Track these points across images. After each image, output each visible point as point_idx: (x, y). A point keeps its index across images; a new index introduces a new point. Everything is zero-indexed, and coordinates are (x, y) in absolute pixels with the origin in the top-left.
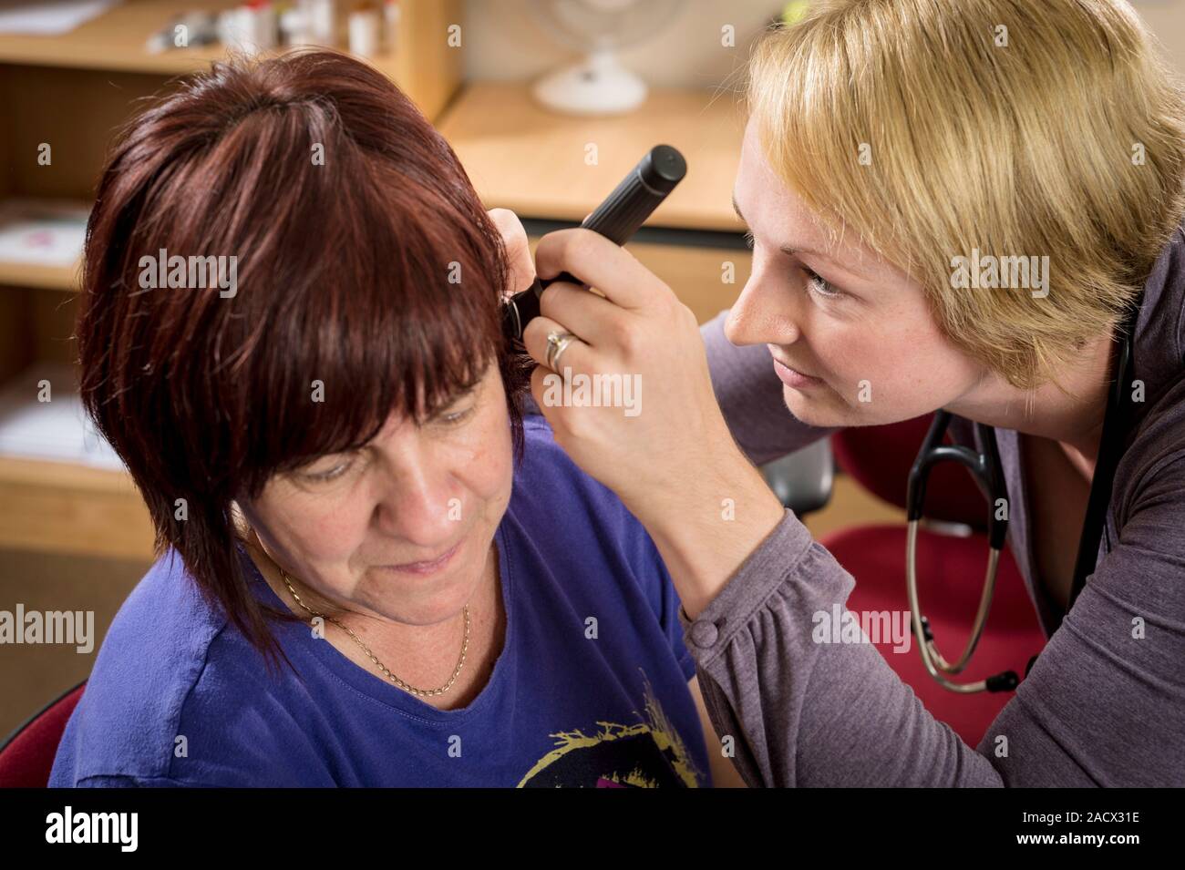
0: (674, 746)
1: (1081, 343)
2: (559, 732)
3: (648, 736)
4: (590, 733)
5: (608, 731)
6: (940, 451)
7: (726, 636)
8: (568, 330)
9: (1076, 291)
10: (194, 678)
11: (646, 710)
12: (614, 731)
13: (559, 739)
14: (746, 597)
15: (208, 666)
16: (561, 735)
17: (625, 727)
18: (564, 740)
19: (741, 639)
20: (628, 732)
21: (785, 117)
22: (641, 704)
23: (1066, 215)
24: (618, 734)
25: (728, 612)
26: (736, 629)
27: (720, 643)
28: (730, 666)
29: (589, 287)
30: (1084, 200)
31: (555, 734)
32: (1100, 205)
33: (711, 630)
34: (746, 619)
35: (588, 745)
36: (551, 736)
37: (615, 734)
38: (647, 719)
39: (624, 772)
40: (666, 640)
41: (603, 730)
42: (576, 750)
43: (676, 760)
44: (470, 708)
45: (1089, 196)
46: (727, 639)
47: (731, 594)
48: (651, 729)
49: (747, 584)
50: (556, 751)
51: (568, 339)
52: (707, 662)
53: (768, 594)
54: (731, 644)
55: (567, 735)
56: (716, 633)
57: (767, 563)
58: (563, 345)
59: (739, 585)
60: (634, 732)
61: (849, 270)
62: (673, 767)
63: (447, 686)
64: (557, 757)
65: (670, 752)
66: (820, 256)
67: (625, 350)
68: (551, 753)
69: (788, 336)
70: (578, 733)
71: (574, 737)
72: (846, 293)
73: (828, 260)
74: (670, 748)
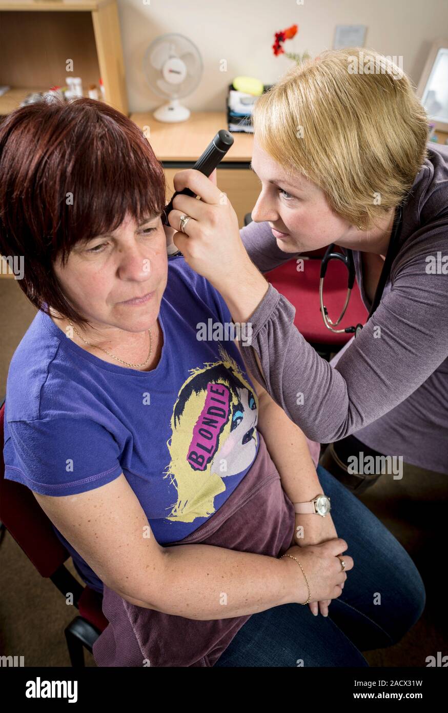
0: (232, 366)
1: (387, 210)
2: (191, 369)
3: (222, 365)
4: (202, 368)
5: (208, 366)
6: (332, 255)
8: (188, 215)
9: (385, 188)
10: (44, 380)
11: (220, 355)
12: (210, 365)
13: (191, 372)
14: (263, 315)
15: (50, 374)
16: (192, 370)
17: (214, 363)
18: (193, 372)
20: (215, 365)
21: (266, 126)
22: (218, 353)
23: (379, 155)
24: (212, 366)
25: (257, 322)
26: (260, 328)
29: (196, 196)
30: (387, 150)
32: (394, 152)
34: (264, 323)
35: (202, 372)
36: (189, 371)
38: (221, 358)
39: (216, 380)
41: (206, 366)
42: (198, 375)
43: (233, 371)
44: (157, 368)
45: (388, 149)
46: (257, 332)
47: (257, 315)
48: (223, 362)
51: (188, 218)
53: (270, 314)
54: (258, 334)
55: (194, 370)
57: (269, 302)
58: (186, 221)
59: (260, 311)
60: (217, 364)
61: (295, 187)
62: (233, 374)
63: (147, 362)
64: (192, 378)
65: (231, 369)
66: (283, 182)
67: (212, 222)
68: (190, 377)
69: (275, 218)
70: (198, 368)
71: (197, 370)
72: (295, 197)
73: (286, 183)
74: (231, 367)
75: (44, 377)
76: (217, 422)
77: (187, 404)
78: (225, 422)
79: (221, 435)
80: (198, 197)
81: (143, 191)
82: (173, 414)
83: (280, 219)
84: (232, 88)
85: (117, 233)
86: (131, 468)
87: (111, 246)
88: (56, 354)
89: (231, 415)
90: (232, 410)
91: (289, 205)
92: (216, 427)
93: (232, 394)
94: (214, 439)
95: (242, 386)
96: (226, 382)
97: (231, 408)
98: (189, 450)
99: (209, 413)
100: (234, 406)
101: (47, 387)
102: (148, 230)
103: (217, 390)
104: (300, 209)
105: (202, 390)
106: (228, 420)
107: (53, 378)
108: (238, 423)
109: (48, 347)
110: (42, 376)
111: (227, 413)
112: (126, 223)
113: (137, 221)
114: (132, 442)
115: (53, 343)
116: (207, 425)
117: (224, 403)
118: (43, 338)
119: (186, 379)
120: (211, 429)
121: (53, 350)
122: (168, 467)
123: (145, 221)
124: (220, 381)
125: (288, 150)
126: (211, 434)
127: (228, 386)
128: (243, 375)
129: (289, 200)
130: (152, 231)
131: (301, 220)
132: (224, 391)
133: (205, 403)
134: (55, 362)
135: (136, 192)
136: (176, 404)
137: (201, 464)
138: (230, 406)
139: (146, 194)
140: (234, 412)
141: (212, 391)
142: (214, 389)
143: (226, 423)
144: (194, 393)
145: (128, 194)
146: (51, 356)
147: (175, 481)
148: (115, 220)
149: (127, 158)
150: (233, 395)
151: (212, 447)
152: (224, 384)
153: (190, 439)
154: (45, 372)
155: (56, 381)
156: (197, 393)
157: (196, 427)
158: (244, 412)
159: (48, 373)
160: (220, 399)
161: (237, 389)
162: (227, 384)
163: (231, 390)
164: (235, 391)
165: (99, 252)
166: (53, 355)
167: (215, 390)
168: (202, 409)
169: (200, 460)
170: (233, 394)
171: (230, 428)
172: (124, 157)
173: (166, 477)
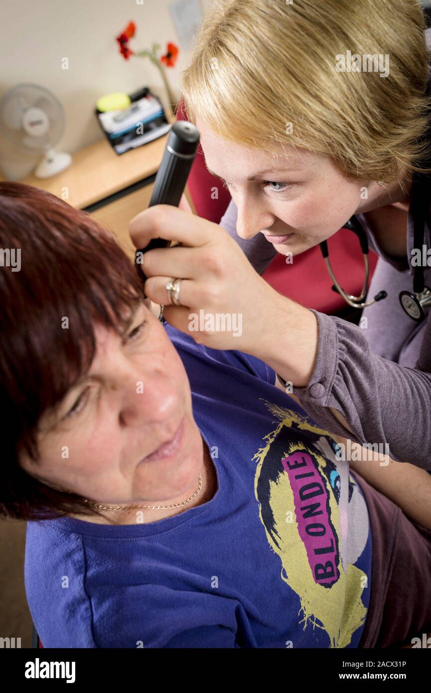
3: (284, 426)
4: (264, 446)
5: (269, 438)
7: (329, 385)
8: (173, 277)
10: (89, 614)
11: (274, 415)
12: (271, 437)
13: (256, 459)
14: (330, 361)
15: (92, 600)
16: (256, 456)
17: (274, 431)
18: (258, 457)
19: (337, 382)
20: (276, 432)
22: (270, 414)
24: (274, 436)
25: (325, 373)
26: (333, 379)
27: (327, 390)
28: (337, 397)
31: (253, 457)
33: (320, 387)
34: (335, 371)
35: (267, 451)
36: (252, 460)
37: (273, 437)
38: (277, 419)
39: (287, 450)
40: (256, 377)
41: (267, 440)
42: (265, 458)
46: (330, 386)
47: (321, 363)
48: (282, 422)
49: (327, 354)
50: (259, 464)
51: (177, 283)
52: (326, 403)
53: (337, 353)
55: (257, 454)
56: (323, 386)
57: (328, 338)
58: (176, 288)
59: (323, 357)
60: (278, 431)
61: (288, 170)
62: (299, 429)
63: (200, 484)
64: (260, 467)
65: (295, 425)
66: (270, 171)
67: (216, 272)
68: (257, 467)
69: (270, 221)
70: (261, 449)
71: (261, 453)
72: (291, 183)
73: (275, 170)
74: (293, 422)
75: (86, 609)
76: (318, 505)
77: (273, 503)
78: (327, 497)
79: (332, 516)
80: (173, 243)
81: (104, 280)
82: (266, 529)
83: (277, 219)
84: (98, 112)
85: (97, 367)
86: (259, 645)
87: (95, 388)
88: (86, 560)
89: (328, 483)
90: (325, 476)
91: (287, 197)
92: (321, 512)
93: (314, 456)
94: (328, 529)
95: (317, 437)
96: (300, 445)
97: (323, 474)
98: (311, 568)
99: (303, 498)
100: (324, 469)
101: (100, 625)
102: (136, 330)
103: (296, 462)
104: (304, 196)
105: (281, 474)
106: (328, 492)
107: (100, 603)
108: (339, 487)
109: (69, 555)
110: (83, 607)
111: (322, 484)
112: (103, 345)
113: (116, 331)
114: (243, 611)
115: (73, 546)
116: (310, 516)
117: (312, 474)
118: (55, 545)
119: (254, 472)
120: (319, 519)
121: (78, 556)
122: (302, 611)
123: (129, 322)
124: (293, 449)
125: (265, 123)
126: (321, 526)
127: (304, 448)
128: (309, 421)
129: (283, 191)
130: (141, 329)
131: (310, 209)
132: (303, 459)
133: (292, 488)
134: (90, 573)
135: (95, 288)
136: (260, 513)
137: (331, 574)
138: (320, 473)
139: (111, 282)
140: (329, 476)
141: (291, 468)
142: (292, 463)
143: (329, 498)
144: (272, 483)
145: (83, 298)
146: (80, 568)
147: (318, 621)
148: (84, 351)
149: (52, 243)
150: (316, 457)
151: (332, 540)
152: (299, 448)
153: (304, 551)
154: (84, 600)
155: (106, 605)
156: (275, 481)
157: (299, 528)
158: (337, 469)
159: (89, 598)
160: (306, 472)
161: (316, 446)
162: (301, 447)
163: (310, 451)
164: (314, 450)
165: (83, 409)
166: (83, 563)
167: (294, 464)
168: (292, 497)
169: (329, 569)
170: (314, 454)
171: (335, 499)
172: (46, 244)
173: (306, 625)
